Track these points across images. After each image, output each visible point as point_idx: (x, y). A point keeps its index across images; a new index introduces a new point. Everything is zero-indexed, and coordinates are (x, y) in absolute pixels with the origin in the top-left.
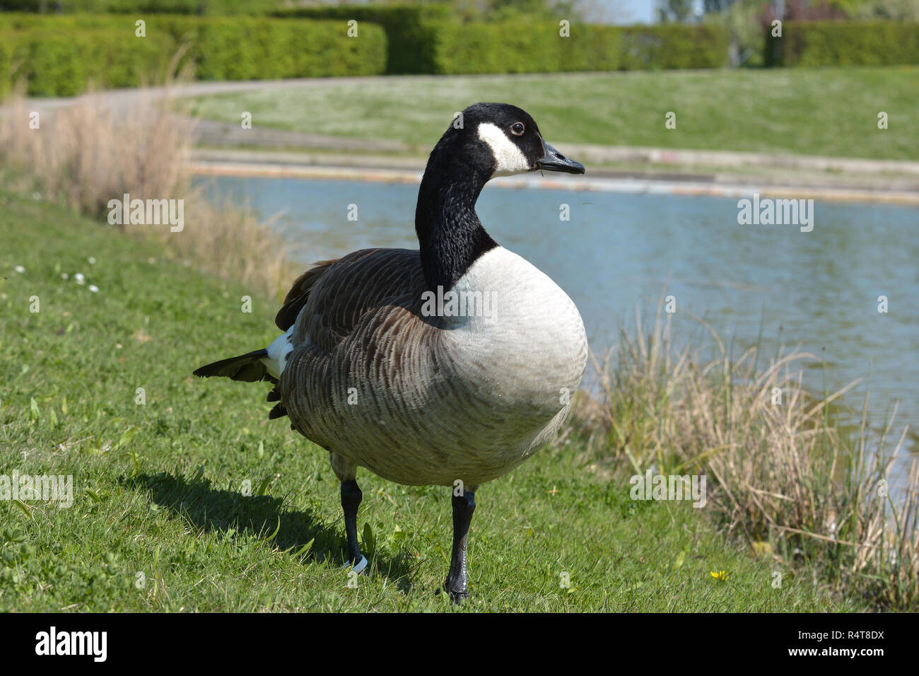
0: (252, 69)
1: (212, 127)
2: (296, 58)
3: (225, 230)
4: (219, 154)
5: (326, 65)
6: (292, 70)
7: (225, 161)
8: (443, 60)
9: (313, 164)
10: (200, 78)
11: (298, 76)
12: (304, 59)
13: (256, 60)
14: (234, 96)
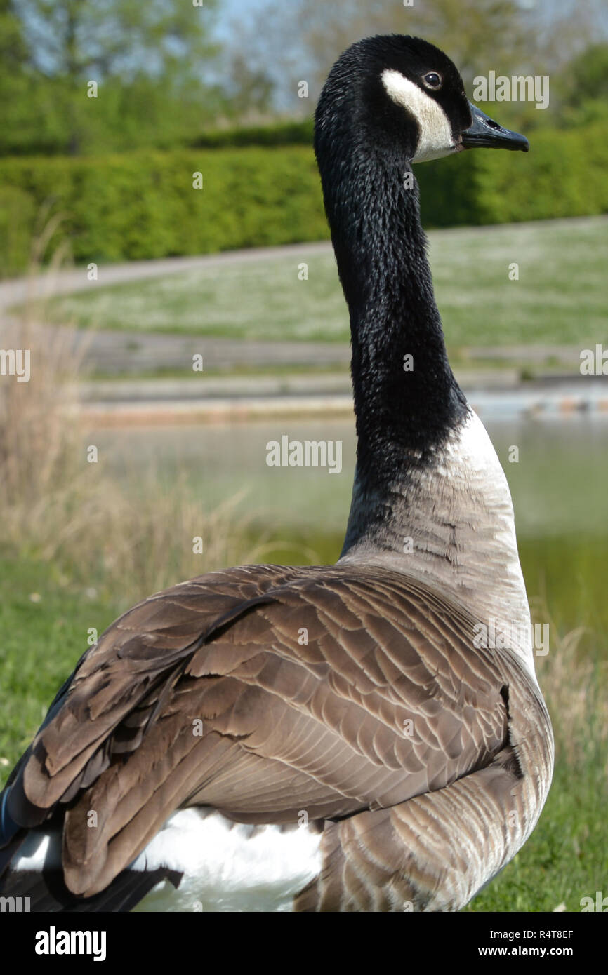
0: (169, 238)
1: (110, 341)
2: (241, 213)
3: (151, 530)
4: (124, 387)
5: (293, 221)
6: (237, 237)
7: (135, 399)
8: (491, 199)
9: (284, 393)
10: (81, 260)
11: (247, 245)
12: (255, 214)
13: (174, 223)
14: (140, 287)
